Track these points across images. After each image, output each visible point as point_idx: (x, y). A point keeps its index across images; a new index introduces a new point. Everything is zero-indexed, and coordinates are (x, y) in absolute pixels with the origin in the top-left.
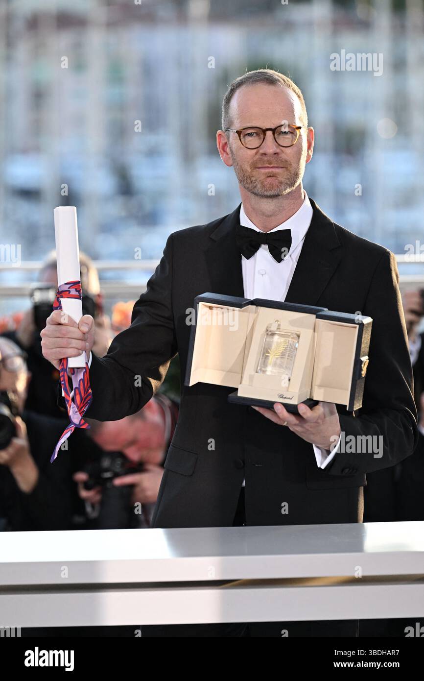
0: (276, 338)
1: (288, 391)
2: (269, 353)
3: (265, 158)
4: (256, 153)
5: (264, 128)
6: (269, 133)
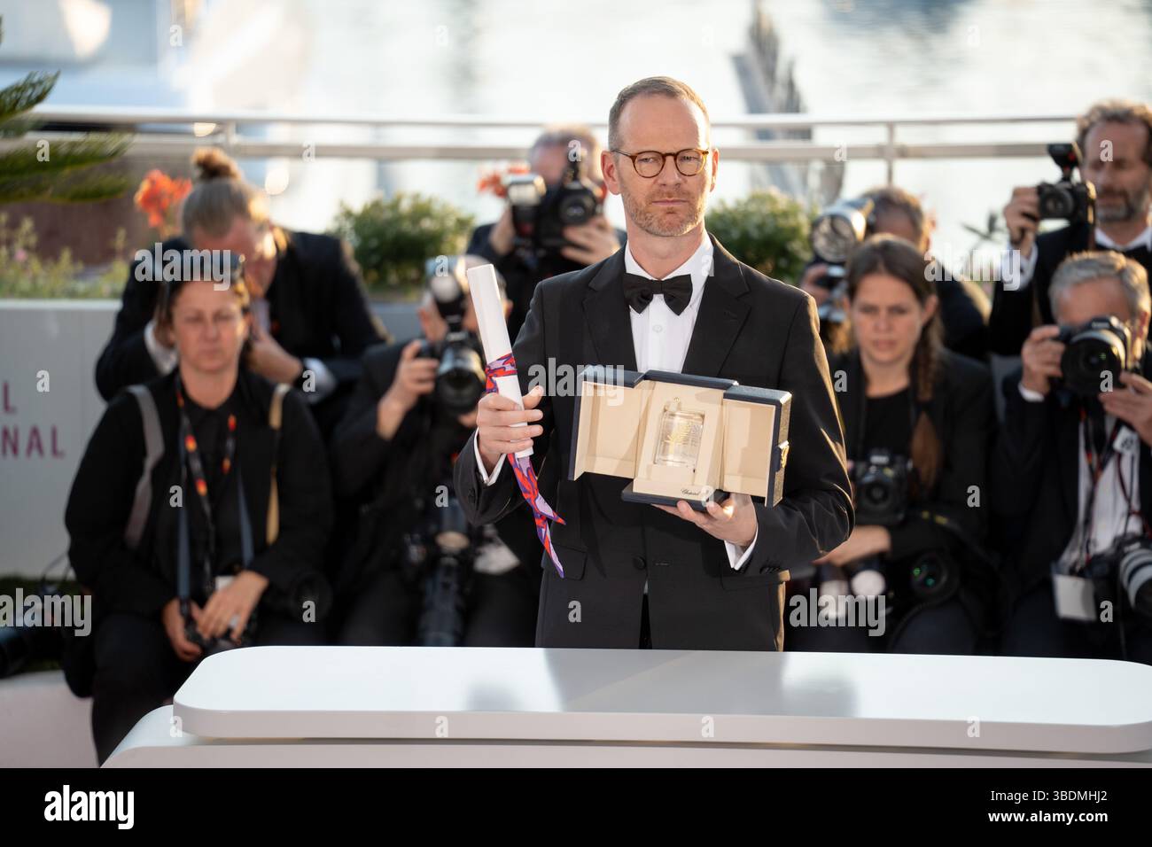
0: (677, 420)
1: (693, 485)
2: (668, 439)
5: (664, 153)
6: (670, 159)
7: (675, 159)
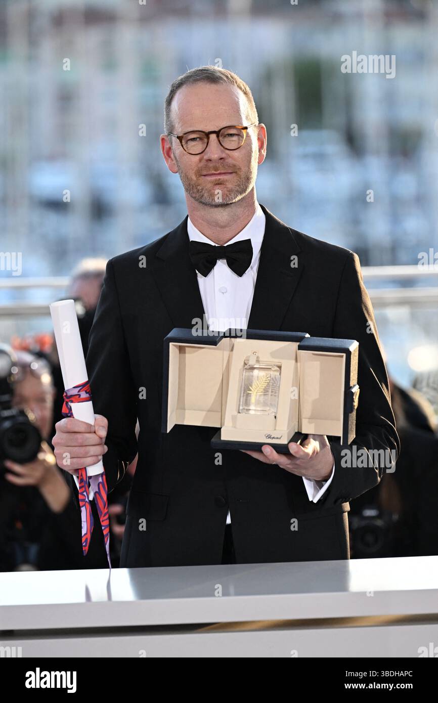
0: (256, 373)
2: (250, 390)
3: (211, 165)
4: (200, 160)
5: (207, 132)
6: (213, 137)
7: (218, 136)
